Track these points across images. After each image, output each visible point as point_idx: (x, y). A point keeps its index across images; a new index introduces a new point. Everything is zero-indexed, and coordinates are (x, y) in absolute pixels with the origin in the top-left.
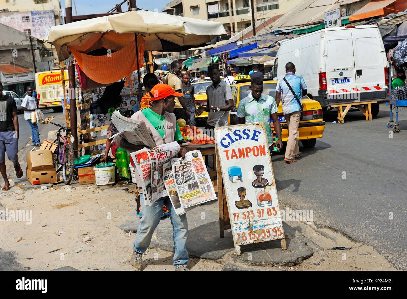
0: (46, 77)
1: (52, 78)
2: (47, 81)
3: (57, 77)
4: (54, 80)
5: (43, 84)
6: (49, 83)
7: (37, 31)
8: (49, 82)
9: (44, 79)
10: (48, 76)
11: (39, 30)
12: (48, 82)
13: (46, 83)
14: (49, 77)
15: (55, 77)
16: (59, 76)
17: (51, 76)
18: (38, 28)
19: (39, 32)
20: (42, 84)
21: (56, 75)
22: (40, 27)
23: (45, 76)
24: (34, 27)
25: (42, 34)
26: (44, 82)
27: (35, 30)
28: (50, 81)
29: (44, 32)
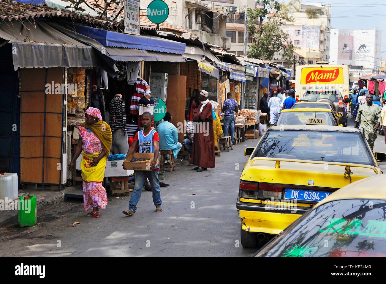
0: (313, 74)
1: (321, 75)
2: (313, 79)
3: (328, 74)
4: (324, 78)
5: (307, 82)
6: (316, 81)
7: (304, 42)
8: (316, 79)
9: (309, 75)
10: (315, 72)
11: (306, 41)
12: (314, 81)
13: (312, 81)
14: (317, 73)
15: (325, 74)
16: (331, 74)
17: (320, 72)
18: (305, 40)
19: (306, 43)
20: (305, 82)
21: (327, 72)
22: (307, 39)
23: (310, 71)
24: (303, 39)
25: (308, 44)
26: (309, 80)
27: (303, 41)
28: (318, 79)
29: (310, 44)
